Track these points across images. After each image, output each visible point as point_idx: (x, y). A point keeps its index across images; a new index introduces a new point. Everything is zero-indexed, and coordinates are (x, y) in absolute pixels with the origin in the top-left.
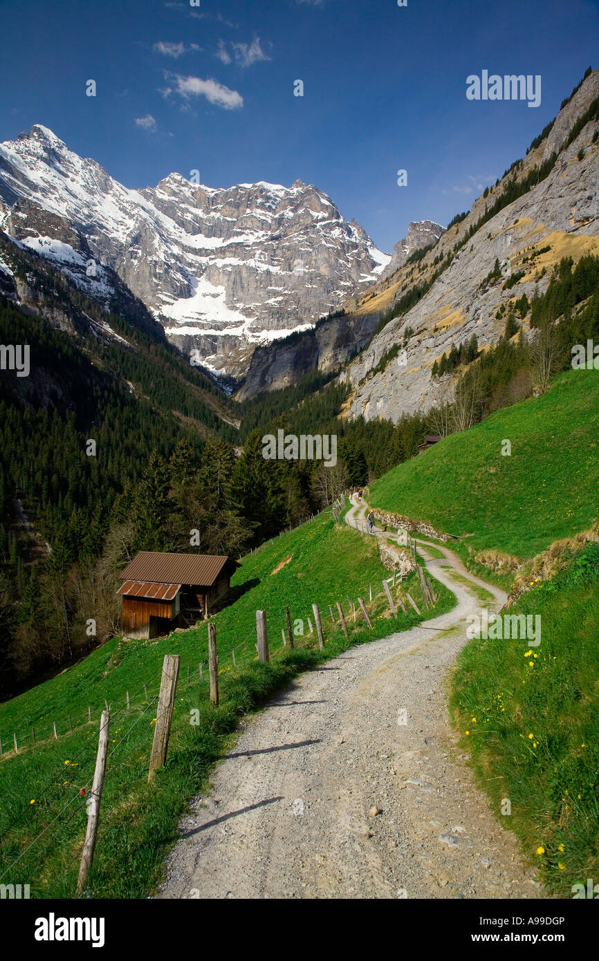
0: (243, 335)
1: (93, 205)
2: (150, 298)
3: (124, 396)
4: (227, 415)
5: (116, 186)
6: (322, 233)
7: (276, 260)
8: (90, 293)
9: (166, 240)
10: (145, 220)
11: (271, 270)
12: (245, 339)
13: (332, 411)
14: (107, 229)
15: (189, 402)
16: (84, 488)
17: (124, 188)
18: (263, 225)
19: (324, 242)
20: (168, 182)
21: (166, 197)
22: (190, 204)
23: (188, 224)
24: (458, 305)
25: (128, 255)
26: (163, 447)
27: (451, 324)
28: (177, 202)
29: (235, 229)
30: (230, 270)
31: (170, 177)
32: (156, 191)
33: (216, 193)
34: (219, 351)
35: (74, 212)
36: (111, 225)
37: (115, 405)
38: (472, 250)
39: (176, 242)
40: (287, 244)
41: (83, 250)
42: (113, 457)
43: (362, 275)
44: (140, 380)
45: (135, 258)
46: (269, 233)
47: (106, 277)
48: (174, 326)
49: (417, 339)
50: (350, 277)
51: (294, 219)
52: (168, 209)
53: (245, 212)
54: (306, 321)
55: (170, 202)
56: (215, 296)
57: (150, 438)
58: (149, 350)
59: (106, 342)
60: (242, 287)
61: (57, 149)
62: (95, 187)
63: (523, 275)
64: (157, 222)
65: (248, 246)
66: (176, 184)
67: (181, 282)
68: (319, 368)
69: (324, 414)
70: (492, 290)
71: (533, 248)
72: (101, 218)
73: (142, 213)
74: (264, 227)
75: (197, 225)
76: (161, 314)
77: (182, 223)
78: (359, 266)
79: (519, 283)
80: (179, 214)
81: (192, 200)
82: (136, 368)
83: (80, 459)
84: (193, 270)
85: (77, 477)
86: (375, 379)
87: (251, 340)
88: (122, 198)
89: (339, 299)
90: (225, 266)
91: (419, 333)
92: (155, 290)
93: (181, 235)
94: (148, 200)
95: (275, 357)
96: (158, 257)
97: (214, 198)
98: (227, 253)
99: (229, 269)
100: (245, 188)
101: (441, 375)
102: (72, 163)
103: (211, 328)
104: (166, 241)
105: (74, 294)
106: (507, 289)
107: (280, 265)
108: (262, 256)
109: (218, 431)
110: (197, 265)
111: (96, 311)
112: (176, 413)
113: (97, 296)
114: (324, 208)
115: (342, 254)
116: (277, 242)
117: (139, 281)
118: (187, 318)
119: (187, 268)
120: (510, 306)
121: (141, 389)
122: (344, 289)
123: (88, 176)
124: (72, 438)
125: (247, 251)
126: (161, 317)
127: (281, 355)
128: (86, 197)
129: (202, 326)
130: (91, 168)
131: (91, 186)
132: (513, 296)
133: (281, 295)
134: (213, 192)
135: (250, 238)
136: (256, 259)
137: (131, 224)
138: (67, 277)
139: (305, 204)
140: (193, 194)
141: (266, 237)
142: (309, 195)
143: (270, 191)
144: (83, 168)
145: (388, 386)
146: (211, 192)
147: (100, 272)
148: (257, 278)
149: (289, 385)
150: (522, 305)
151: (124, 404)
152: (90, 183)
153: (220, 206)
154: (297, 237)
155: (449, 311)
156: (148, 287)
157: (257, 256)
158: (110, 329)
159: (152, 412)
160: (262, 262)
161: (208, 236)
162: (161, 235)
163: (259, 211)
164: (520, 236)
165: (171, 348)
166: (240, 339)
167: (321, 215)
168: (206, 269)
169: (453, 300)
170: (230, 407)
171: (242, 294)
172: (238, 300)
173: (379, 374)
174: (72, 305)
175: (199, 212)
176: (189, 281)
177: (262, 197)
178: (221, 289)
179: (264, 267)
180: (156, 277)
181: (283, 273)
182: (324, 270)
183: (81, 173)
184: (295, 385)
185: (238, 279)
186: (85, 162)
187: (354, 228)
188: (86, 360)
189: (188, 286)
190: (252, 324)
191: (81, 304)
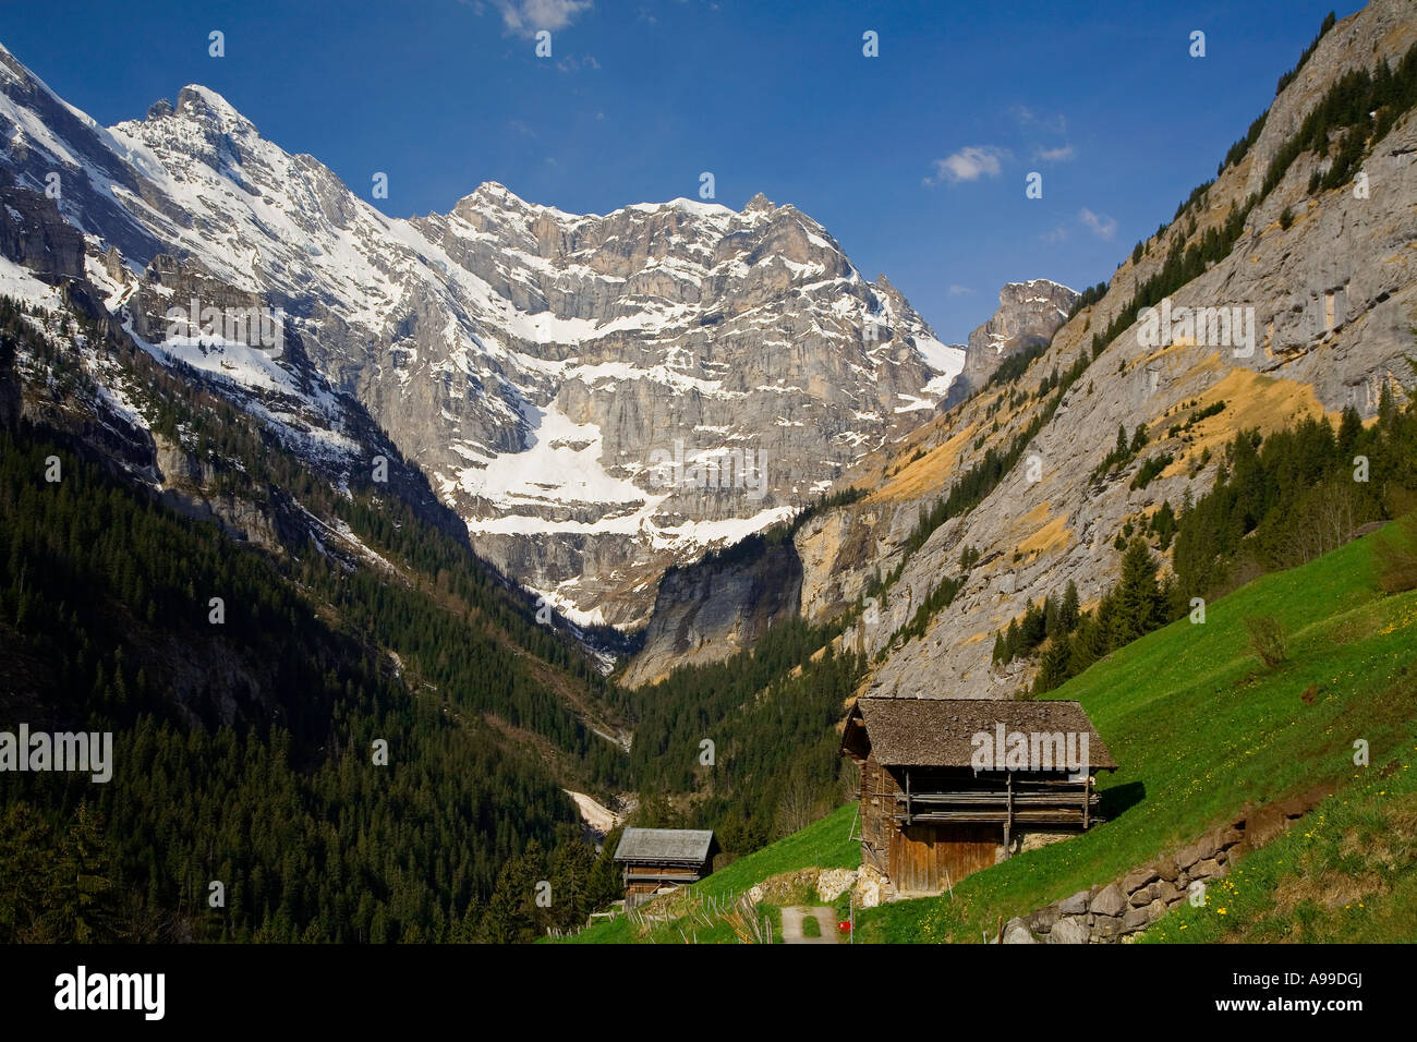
0: (641, 533)
1: (313, 254)
2: (435, 452)
3: (385, 687)
4: (604, 719)
5: (363, 211)
6: (813, 308)
7: (713, 367)
8: (308, 454)
9: (469, 327)
10: (426, 284)
11: (702, 390)
12: (645, 542)
13: (824, 715)
14: (342, 305)
15: (521, 696)
16: (314, 892)
17: (380, 215)
18: (685, 291)
19: (816, 328)
20: (476, 202)
21: (471, 234)
22: (524, 247)
23: (519, 292)
24: (1063, 504)
25: (389, 361)
26: (468, 797)
27: (1044, 547)
28: (496, 244)
29: (622, 302)
30: (612, 390)
31: (480, 191)
32: (450, 221)
33: (581, 223)
34: (589, 569)
35: (270, 270)
36: (350, 295)
37: (368, 710)
38: (1090, 392)
39: (494, 331)
40: (737, 332)
41: (294, 362)
42: (368, 825)
43: (902, 396)
44: (417, 648)
45: (403, 367)
46: (697, 308)
47: (342, 419)
48: (489, 515)
49: (982, 574)
50: (875, 402)
51: (750, 278)
52: (476, 259)
53: (643, 263)
54: (779, 500)
55: (480, 243)
56: (578, 447)
57: (441, 780)
58: (436, 581)
59: (346, 565)
60: (639, 428)
61: (235, 136)
62: (318, 215)
63: (1170, 461)
64: (452, 287)
65: (652, 337)
66: (495, 207)
67: (504, 416)
68: (803, 614)
69: (807, 721)
70: (1115, 488)
71: (1193, 404)
72: (329, 280)
73: (419, 268)
74: (685, 295)
75: (540, 292)
76: (460, 488)
77: (506, 290)
78: (895, 377)
79: (1161, 478)
80: (501, 270)
81: (528, 240)
82: (409, 621)
83: (305, 834)
84: (531, 389)
85: (298, 868)
86: (905, 651)
87: (659, 544)
88: (375, 237)
89: (852, 449)
90: (602, 380)
91: (988, 561)
92: (447, 435)
93: (506, 314)
94: (433, 241)
95: (708, 592)
96: (454, 363)
97: (576, 234)
98: (606, 353)
99: (610, 388)
100: (644, 213)
101: (1008, 661)
102: (268, 166)
103: (571, 518)
104: (471, 329)
105: (277, 461)
106: (1138, 489)
107: (722, 378)
108: (682, 359)
109: (583, 757)
110: (540, 379)
111: (323, 498)
112: (494, 720)
113: (322, 461)
114: (816, 254)
115: (856, 352)
116: (714, 329)
117: (410, 416)
118: (516, 496)
119: (518, 387)
120: (1141, 524)
121: (419, 670)
122: (864, 427)
123: (301, 191)
124: (286, 788)
125: (648, 347)
126: (461, 495)
127: (721, 585)
128: (297, 237)
129: (551, 515)
130: (309, 174)
131: (309, 213)
132: (1149, 503)
133: (725, 443)
134: (574, 221)
135: (656, 320)
136: (667, 364)
137: (395, 292)
138: (261, 424)
139: (775, 245)
140: (530, 226)
141: (689, 318)
142: (782, 226)
143: (697, 218)
144: (291, 176)
145: (932, 668)
146: (569, 221)
147: (330, 409)
148: (672, 406)
149: (738, 650)
150: (1163, 522)
151: (386, 707)
152: (306, 207)
153: (589, 252)
154: (757, 317)
155: (1047, 516)
156: (431, 429)
157: (671, 358)
158: (351, 535)
159: (442, 719)
160: (681, 371)
161: (562, 316)
162: (461, 316)
163: (674, 261)
164: (1176, 373)
165: (483, 569)
166: (634, 541)
167: (809, 269)
168: (558, 388)
169: (1056, 492)
170: (610, 703)
171: (638, 444)
172: (629, 455)
173: (914, 639)
174: (273, 488)
175: (544, 265)
176: (521, 414)
177: (682, 231)
178: (592, 432)
179: (687, 383)
180: (448, 408)
181: (729, 395)
182: (819, 389)
183: (286, 187)
184: (752, 651)
185: (630, 407)
186: (296, 163)
187: (884, 295)
188: (305, 610)
189: (519, 425)
190: (660, 509)
191: (291, 483)
